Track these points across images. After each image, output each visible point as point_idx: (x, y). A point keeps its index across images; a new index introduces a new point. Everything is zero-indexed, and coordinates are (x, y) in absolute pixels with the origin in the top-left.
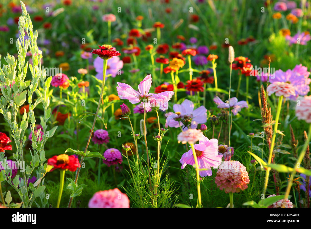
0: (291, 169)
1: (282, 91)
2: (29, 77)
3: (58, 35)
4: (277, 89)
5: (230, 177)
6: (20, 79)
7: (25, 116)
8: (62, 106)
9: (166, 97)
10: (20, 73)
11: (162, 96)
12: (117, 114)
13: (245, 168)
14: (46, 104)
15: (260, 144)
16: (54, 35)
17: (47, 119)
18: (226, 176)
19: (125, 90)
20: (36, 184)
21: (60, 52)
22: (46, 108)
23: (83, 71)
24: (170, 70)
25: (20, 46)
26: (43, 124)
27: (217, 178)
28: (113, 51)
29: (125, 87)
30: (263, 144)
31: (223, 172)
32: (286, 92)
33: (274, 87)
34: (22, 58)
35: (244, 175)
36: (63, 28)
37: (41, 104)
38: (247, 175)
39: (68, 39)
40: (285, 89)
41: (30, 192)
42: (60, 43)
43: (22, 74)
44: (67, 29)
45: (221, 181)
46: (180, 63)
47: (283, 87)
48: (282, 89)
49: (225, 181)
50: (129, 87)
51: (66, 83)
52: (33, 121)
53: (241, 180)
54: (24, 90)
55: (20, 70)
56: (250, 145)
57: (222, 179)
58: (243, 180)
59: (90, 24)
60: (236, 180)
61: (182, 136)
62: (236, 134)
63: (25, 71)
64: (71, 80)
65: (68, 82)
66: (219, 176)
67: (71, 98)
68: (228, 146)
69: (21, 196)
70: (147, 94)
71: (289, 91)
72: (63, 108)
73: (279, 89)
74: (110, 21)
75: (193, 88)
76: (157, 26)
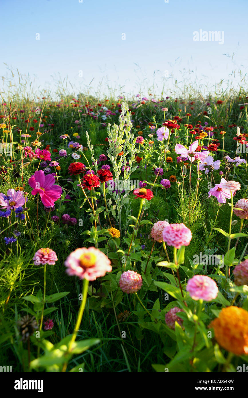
2: (125, 137)
3: (138, 118)
5: (245, 210)
6: (120, 138)
7: (121, 159)
8: (139, 153)
9: (205, 155)
10: (120, 135)
11: (203, 154)
12: (168, 160)
14: (132, 153)
16: (136, 117)
17: (133, 161)
18: (242, 208)
19: (180, 149)
20: (124, 196)
21: (138, 126)
22: (132, 155)
23: (151, 136)
24: (199, 138)
25: (121, 119)
26: (130, 163)
28: (176, 125)
34: (122, 126)
36: (140, 114)
37: (130, 153)
39: (142, 120)
41: (122, 200)
42: (138, 121)
43: (121, 136)
44: (142, 115)
45: (239, 211)
46: (206, 135)
49: (241, 212)
50: (183, 147)
51: (143, 142)
52: (126, 162)
54: (122, 145)
55: (120, 133)
59: (153, 113)
60: (247, 212)
63: (123, 134)
64: (145, 140)
65: (143, 141)
67: (144, 150)
69: (116, 202)
70: (194, 152)
74: (165, 111)
75: (211, 148)
76: (188, 115)
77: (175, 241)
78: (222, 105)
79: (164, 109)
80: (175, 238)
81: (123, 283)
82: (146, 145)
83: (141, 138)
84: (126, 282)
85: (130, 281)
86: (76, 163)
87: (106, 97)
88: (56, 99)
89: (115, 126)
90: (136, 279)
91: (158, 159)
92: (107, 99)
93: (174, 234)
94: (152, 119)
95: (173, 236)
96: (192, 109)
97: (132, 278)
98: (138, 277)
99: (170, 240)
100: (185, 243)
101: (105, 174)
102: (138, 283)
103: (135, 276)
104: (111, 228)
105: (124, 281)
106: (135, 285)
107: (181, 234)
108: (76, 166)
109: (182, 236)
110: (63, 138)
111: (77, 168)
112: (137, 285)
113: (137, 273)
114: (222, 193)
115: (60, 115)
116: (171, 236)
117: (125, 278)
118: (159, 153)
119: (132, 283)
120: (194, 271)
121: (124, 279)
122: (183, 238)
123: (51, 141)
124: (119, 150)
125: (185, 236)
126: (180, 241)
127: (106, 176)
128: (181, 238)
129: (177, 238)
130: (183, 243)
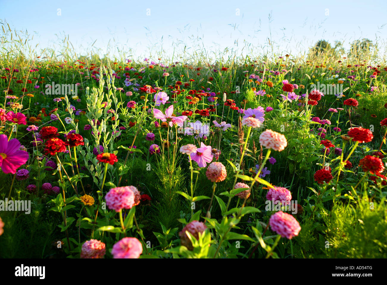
0: (252, 179)
1: (251, 123)
4: (248, 122)
5: (215, 173)
6: (99, 102)
7: (102, 124)
9: (182, 120)
11: (180, 119)
13: (225, 167)
14: (116, 117)
15: (236, 149)
17: (117, 126)
18: (213, 172)
19: (157, 113)
22: (116, 120)
24: (192, 103)
26: (114, 128)
27: (207, 172)
29: (157, 111)
30: (238, 149)
31: (211, 169)
32: (254, 125)
33: (246, 121)
35: (224, 172)
38: (226, 171)
40: (254, 122)
43: (100, 99)
45: (209, 174)
46: (197, 100)
47: (252, 121)
48: (251, 122)
49: (211, 175)
50: (159, 112)
51: (135, 106)
52: (105, 127)
53: (221, 175)
54: (101, 109)
56: (230, 149)
57: (210, 173)
58: (223, 175)
60: (218, 175)
61: (183, 149)
62: (225, 140)
63: (102, 97)
66: (208, 171)
67: (136, 115)
68: (218, 149)
70: (171, 117)
71: (256, 124)
72: (133, 119)
73: (250, 122)
74: (166, 76)
75: (203, 113)
76: (191, 80)
77: (114, 204)
78: (227, 71)
79: (165, 74)
80: (114, 201)
81: (83, 253)
82: (138, 109)
83: (133, 103)
84: (86, 252)
85: (90, 251)
86: (49, 127)
87: (116, 60)
88: (61, 59)
89: (94, 89)
90: (97, 248)
91: (151, 124)
92: (117, 61)
93: (114, 197)
94: (155, 83)
95: (113, 199)
96: (198, 75)
97: (93, 247)
98: (100, 246)
99: (110, 203)
100: (126, 206)
101: (75, 139)
102: (100, 252)
103: (97, 245)
104: (84, 196)
105: (84, 251)
106: (96, 255)
107: (121, 197)
108: (47, 130)
109: (122, 199)
110: (57, 101)
111: (49, 132)
112: (98, 254)
113: (101, 242)
114: (202, 157)
115: (60, 76)
116: (111, 200)
117: (86, 247)
118: (151, 118)
119: (92, 253)
120: (166, 237)
121: (85, 249)
122: (123, 202)
123: (48, 103)
124: (98, 114)
125: (124, 199)
126: (119, 204)
127: (76, 140)
128: (120, 201)
129: (116, 201)
130: (123, 206)
